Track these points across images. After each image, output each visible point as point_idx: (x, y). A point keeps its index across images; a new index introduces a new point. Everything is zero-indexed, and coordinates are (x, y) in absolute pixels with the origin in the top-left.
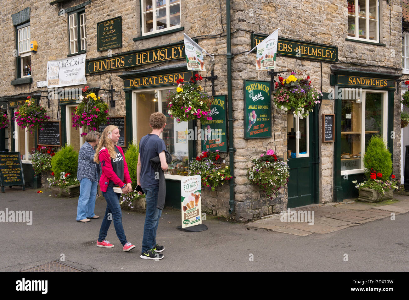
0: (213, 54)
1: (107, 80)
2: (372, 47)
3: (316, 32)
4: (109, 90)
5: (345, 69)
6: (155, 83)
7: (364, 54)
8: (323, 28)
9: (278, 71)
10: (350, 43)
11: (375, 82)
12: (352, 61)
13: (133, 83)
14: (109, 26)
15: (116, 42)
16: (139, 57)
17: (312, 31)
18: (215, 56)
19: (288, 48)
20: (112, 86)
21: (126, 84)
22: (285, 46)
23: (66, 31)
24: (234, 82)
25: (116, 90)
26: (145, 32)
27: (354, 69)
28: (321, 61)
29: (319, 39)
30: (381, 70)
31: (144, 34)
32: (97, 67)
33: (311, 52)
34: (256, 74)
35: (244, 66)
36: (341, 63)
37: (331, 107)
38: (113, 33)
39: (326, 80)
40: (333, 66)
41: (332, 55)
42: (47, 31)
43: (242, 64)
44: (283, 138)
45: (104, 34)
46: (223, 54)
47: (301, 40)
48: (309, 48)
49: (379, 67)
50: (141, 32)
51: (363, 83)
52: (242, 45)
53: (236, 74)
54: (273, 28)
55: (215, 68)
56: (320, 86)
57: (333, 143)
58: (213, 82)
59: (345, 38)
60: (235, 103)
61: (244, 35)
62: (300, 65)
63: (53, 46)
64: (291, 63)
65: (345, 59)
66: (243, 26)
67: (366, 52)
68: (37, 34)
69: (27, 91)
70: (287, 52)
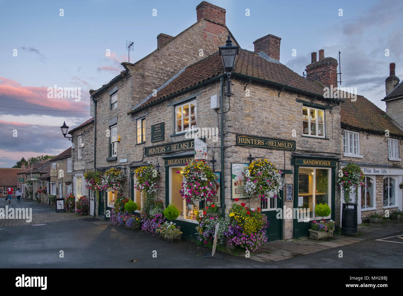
0: (214, 147)
1: (156, 160)
2: (320, 140)
3: (281, 132)
4: (157, 166)
5: (301, 155)
6: (181, 163)
7: (315, 145)
8: (285, 130)
9: (255, 157)
10: (304, 138)
11: (322, 163)
12: (305, 150)
13: (170, 162)
14: (158, 128)
15: (161, 137)
16: (173, 147)
17: (278, 132)
18: (215, 148)
19: (261, 143)
20: (158, 164)
21: (166, 163)
22: (259, 141)
23: (135, 130)
24: (225, 164)
25: (160, 166)
26: (177, 132)
27: (307, 155)
28: (284, 150)
29: (283, 137)
30: (326, 155)
31: (177, 133)
32: (151, 152)
33: (277, 144)
34: (239, 159)
35: (231, 154)
36: (298, 151)
37: (292, 178)
38: (160, 132)
39: (288, 162)
40: (293, 153)
41: (292, 146)
42: (126, 130)
43: (230, 153)
44: (258, 198)
45: (155, 132)
46: (219, 147)
47: (270, 137)
48: (275, 142)
49: (325, 153)
50: (175, 132)
51: (313, 163)
52: (230, 141)
53: (226, 159)
54: (251, 130)
55: (215, 155)
56: (284, 166)
57: (293, 202)
58: (213, 164)
59: (301, 136)
60: (226, 177)
61: (232, 136)
62: (270, 153)
63: (128, 138)
64: (263, 152)
65: (301, 148)
66: (231, 130)
67: (316, 143)
68: (120, 131)
69: (114, 165)
70: (260, 145)
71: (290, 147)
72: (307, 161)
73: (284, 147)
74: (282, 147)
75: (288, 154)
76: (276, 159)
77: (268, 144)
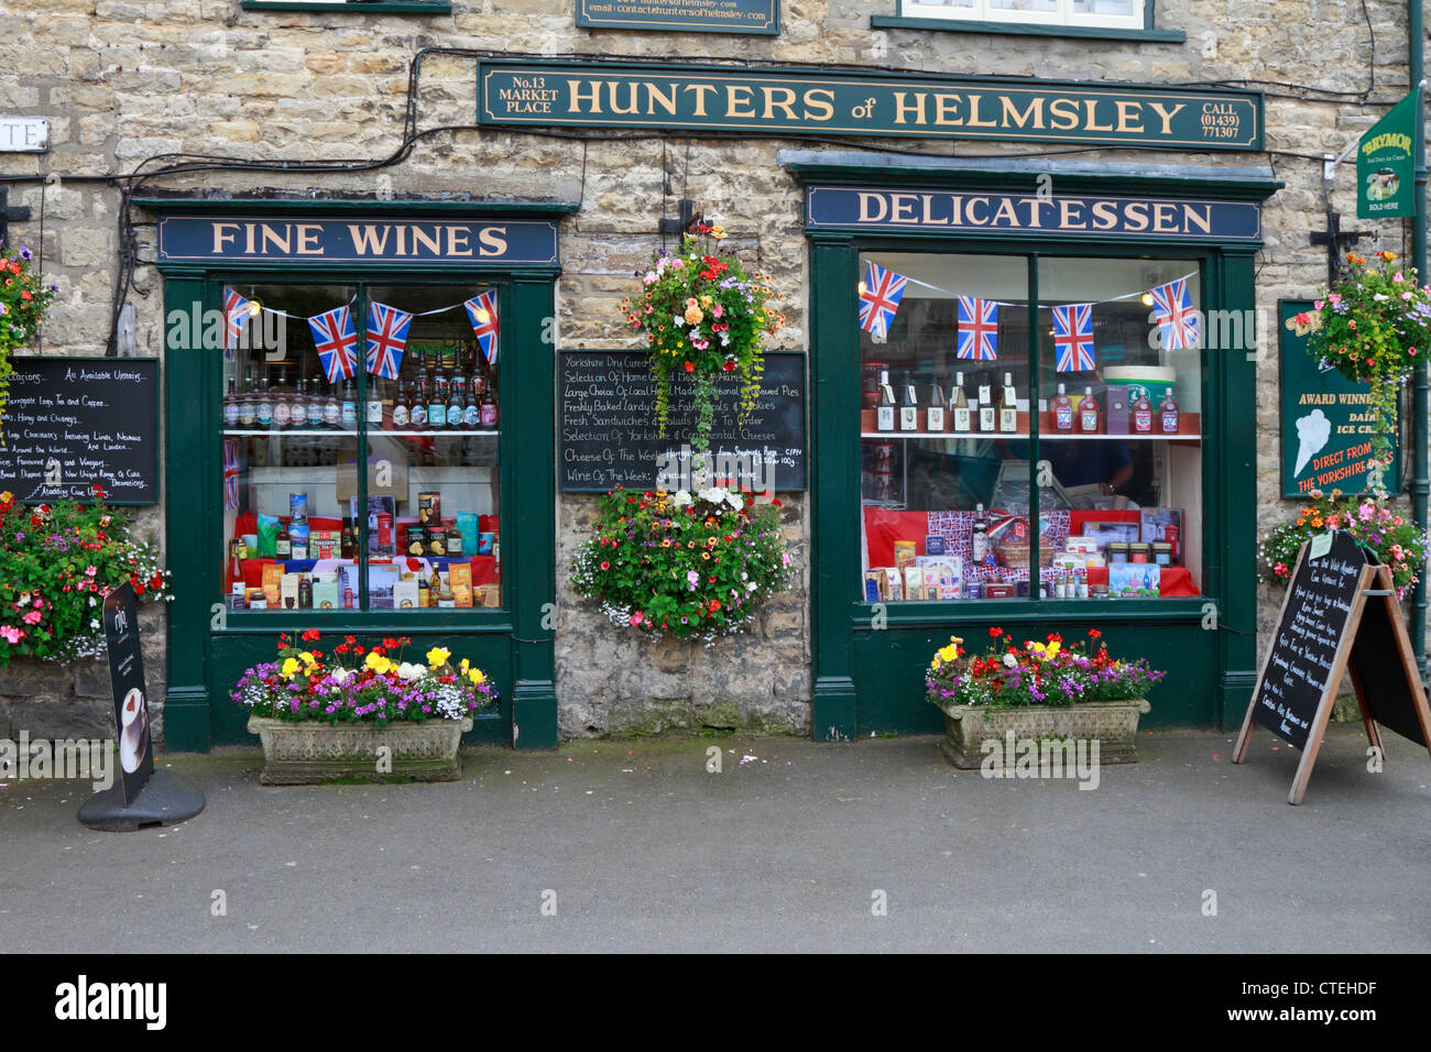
0: (1329, 157)
6: (1035, 222)
16: (911, 103)
58: (1335, 253)
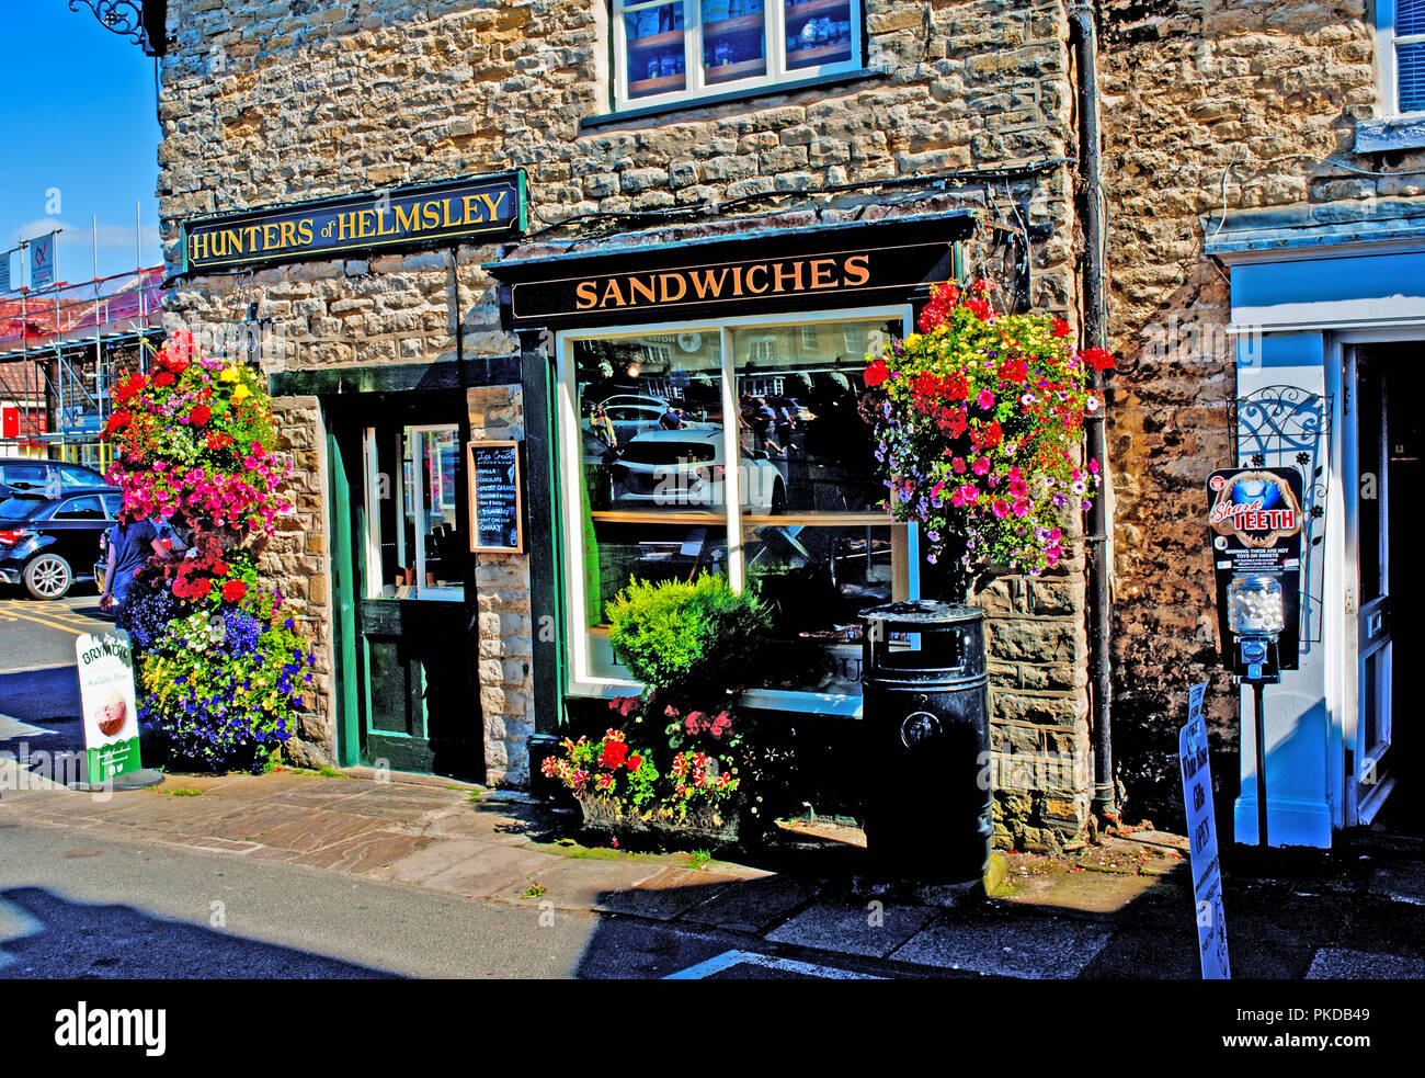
12: (624, 206)
17: (403, 145)
19: (297, 234)
22: (289, 229)
28: (449, 244)
33: (389, 221)
36: (556, 226)
39: (484, 309)
40: (511, 252)
41: (493, 208)
44: (307, 527)
51: (672, 294)
56: (454, 338)
57: (527, 558)
59: (577, 121)
62: (361, 278)
65: (589, 203)
70: (297, 248)
71: (480, 220)
72: (613, 283)
73: (441, 229)
74: (423, 232)
75: (475, 266)
76: (396, 307)
77: (336, 230)
